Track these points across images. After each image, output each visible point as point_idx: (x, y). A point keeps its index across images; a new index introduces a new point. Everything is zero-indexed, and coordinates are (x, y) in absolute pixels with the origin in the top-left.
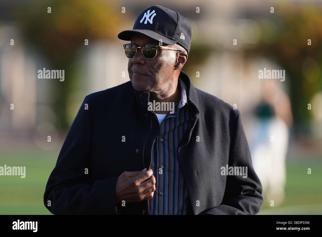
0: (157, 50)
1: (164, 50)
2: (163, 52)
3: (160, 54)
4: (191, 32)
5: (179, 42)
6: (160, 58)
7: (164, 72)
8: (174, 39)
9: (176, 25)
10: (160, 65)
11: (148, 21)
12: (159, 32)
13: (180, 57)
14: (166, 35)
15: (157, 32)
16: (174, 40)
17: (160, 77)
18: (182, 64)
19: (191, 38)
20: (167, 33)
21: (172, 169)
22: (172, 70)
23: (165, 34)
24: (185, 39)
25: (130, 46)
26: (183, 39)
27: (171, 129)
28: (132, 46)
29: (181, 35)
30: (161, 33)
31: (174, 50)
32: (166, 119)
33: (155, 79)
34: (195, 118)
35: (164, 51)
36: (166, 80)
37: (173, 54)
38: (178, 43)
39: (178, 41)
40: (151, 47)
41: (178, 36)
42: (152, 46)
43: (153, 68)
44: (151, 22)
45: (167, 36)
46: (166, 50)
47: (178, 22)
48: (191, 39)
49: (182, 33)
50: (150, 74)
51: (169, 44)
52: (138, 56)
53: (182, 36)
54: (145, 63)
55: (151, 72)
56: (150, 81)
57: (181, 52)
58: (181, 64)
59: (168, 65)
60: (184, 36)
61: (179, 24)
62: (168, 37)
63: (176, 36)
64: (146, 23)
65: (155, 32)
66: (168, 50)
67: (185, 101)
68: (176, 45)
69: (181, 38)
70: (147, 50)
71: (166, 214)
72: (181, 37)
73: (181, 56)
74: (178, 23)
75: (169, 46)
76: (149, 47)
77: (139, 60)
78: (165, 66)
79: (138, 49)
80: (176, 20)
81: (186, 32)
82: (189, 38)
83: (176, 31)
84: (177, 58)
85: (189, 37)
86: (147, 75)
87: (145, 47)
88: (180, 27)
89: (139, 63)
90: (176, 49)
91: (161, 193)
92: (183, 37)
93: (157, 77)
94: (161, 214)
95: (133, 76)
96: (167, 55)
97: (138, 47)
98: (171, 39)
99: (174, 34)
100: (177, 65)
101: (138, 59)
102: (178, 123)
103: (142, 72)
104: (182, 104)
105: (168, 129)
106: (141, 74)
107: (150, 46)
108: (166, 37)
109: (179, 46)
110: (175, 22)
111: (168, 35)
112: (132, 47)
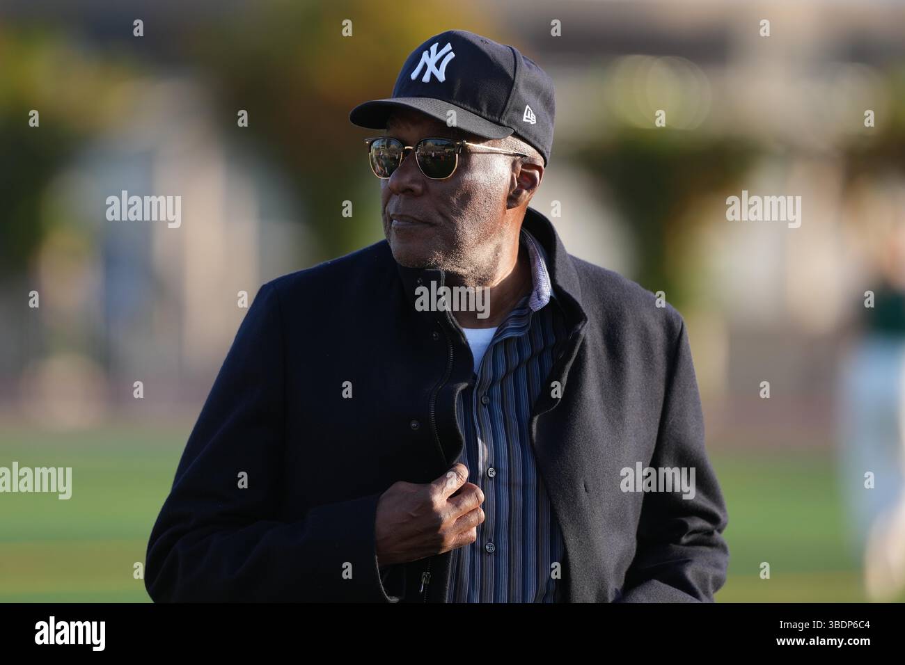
0: (457, 155)
1: (479, 153)
2: (475, 159)
3: (466, 166)
4: (553, 104)
5: (520, 133)
6: (468, 177)
7: (478, 216)
8: (505, 123)
9: (509, 83)
10: (467, 198)
11: (432, 75)
12: (462, 105)
13: (522, 173)
14: (483, 114)
15: (459, 104)
16: (504, 126)
17: (468, 230)
18: (529, 191)
19: (555, 120)
20: (484, 109)
21: (519, 478)
22: (501, 209)
23: (481, 110)
24: (535, 122)
25: (385, 143)
26: (532, 123)
27: (509, 366)
28: (388, 145)
29: (524, 112)
30: (469, 108)
31: (505, 154)
32: (497, 344)
33: (455, 234)
34: (577, 335)
35: (477, 155)
36: (485, 236)
37: (502, 164)
38: (516, 135)
39: (516, 129)
40: (443, 145)
41: (516, 114)
42: (445, 143)
43: (448, 203)
44: (441, 76)
45: (486, 115)
46: (484, 153)
47: (517, 77)
48: (553, 121)
49: (528, 107)
50: (439, 219)
51: (492, 137)
52: (405, 170)
53: (527, 115)
54: (426, 190)
55: (442, 214)
56: (440, 239)
57: (525, 160)
58: (525, 192)
59: (489, 196)
60: (532, 114)
61: (520, 81)
62: (490, 117)
63: (513, 115)
64: (426, 78)
65: (453, 104)
66: (488, 153)
67: (546, 289)
68: (510, 139)
69: (524, 120)
70: (433, 154)
71: (504, 599)
72: (525, 116)
73: (526, 171)
74: (516, 81)
75: (491, 142)
76: (436, 145)
77: (409, 183)
78: (479, 198)
79: (407, 152)
80: (510, 71)
81: (538, 103)
82: (550, 119)
83: (509, 102)
84: (515, 175)
85: (548, 116)
86: (432, 224)
87: (424, 145)
88: (522, 90)
89: (408, 192)
90: (512, 152)
91: (490, 547)
92: (529, 117)
93: (460, 228)
94: (490, 600)
95: (394, 228)
96: (487, 167)
97: (406, 148)
98: (498, 124)
99: (506, 109)
100: (514, 196)
101: (407, 179)
102: (528, 353)
103: (417, 216)
104: (539, 299)
105: (502, 370)
106: (415, 221)
107: (439, 144)
108: (484, 118)
109: (519, 141)
110: (507, 76)
111: (489, 111)
112: (390, 144)
